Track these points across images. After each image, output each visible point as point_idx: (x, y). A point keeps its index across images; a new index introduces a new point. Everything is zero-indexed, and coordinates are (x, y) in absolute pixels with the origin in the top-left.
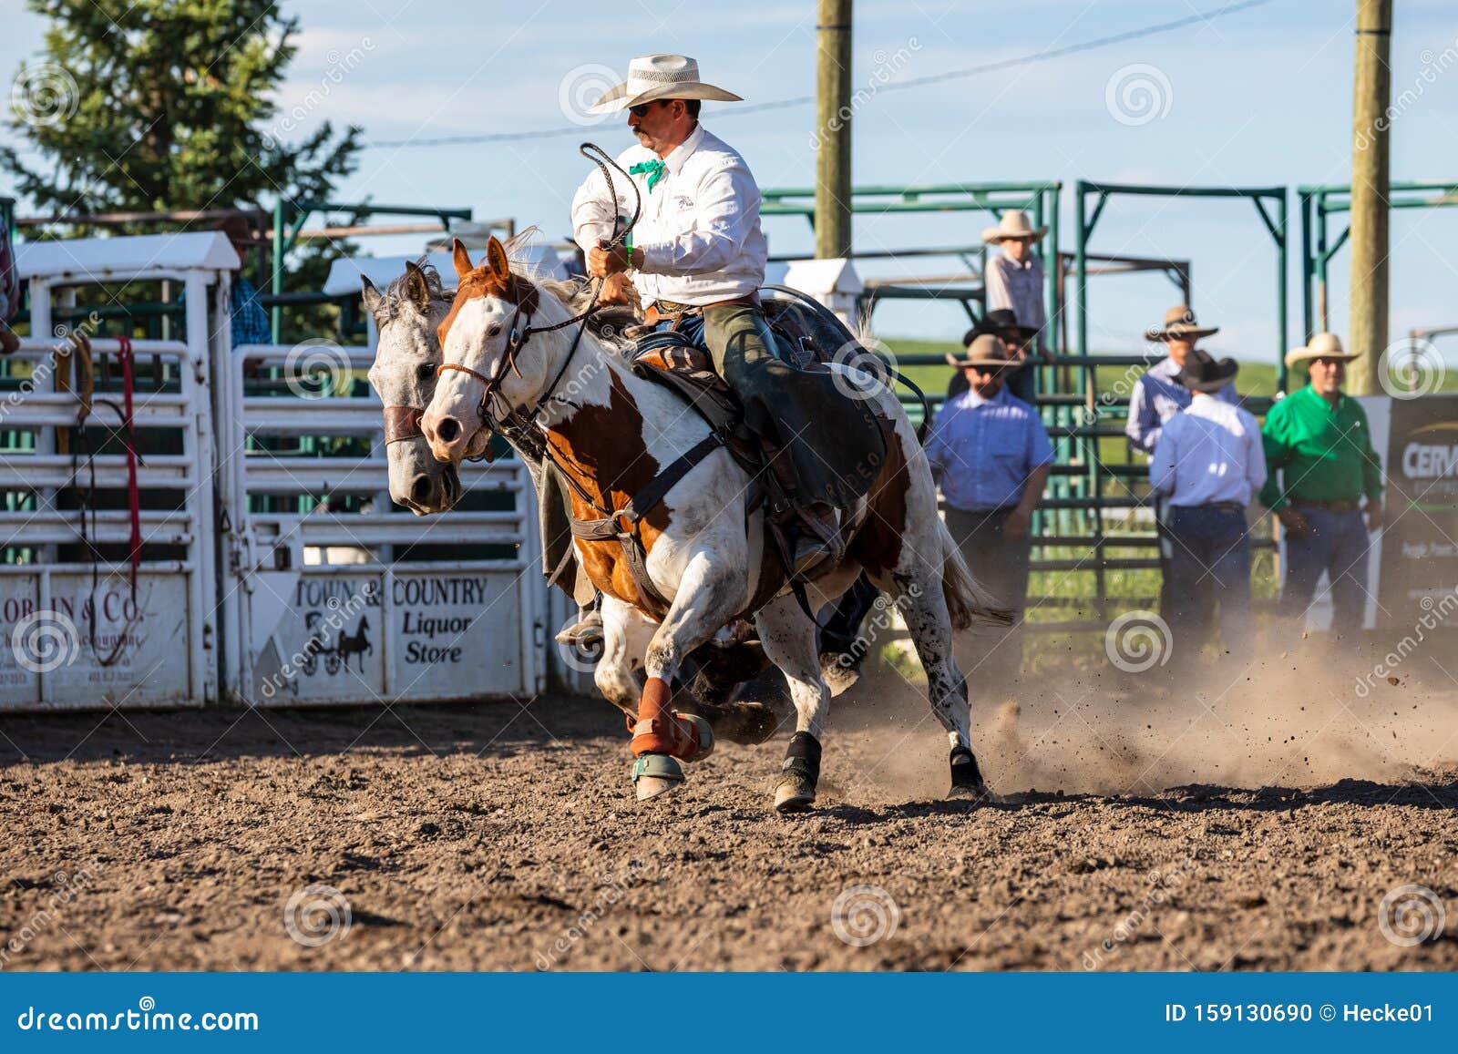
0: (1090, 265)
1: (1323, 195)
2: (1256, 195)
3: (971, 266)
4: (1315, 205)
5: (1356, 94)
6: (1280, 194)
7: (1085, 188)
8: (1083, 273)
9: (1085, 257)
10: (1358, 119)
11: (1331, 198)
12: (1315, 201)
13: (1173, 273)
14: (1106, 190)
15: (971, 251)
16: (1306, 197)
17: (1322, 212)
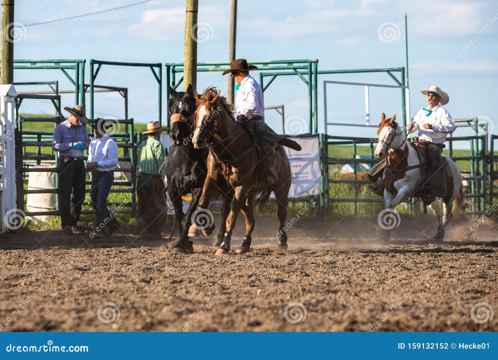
0: (95, 89)
1: (174, 67)
2: (151, 66)
3: (53, 89)
4: (172, 70)
5: (186, 32)
6: (159, 66)
7: (93, 62)
8: (93, 92)
9: (93, 86)
10: (186, 41)
11: (176, 67)
12: (171, 68)
13: (122, 92)
14: (100, 63)
15: (52, 83)
16: (168, 67)
17: (174, 72)
